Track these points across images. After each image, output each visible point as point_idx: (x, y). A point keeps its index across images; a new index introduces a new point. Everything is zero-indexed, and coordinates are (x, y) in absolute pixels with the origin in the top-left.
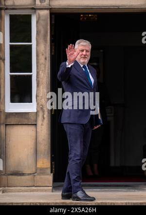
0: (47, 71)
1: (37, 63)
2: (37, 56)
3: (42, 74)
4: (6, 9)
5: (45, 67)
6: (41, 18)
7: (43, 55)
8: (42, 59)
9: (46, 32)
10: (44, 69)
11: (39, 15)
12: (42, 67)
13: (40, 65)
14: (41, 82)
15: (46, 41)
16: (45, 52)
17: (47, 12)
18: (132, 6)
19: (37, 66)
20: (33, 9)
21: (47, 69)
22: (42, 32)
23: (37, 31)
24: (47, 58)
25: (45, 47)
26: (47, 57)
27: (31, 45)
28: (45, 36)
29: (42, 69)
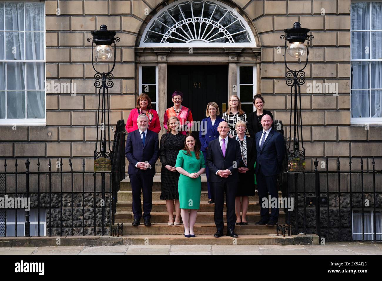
0: (165, 101)
1: (159, 96)
2: (159, 92)
3: (162, 103)
4: (140, 63)
5: (164, 99)
6: (162, 69)
7: (162, 91)
8: (162, 93)
9: (165, 77)
10: (163, 100)
11: (160, 66)
12: (162, 99)
13: (161, 97)
14: (161, 108)
15: (164, 83)
16: (164, 90)
17: (165, 65)
18: (218, 61)
19: (159, 98)
20: (156, 63)
21: (165, 100)
22: (162, 77)
23: (159, 77)
24: (165, 94)
25: (164, 86)
26: (165, 92)
27: (155, 85)
28: (164, 80)
29: (162, 100)
